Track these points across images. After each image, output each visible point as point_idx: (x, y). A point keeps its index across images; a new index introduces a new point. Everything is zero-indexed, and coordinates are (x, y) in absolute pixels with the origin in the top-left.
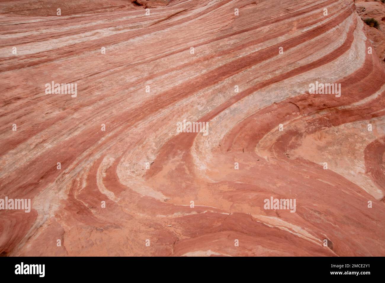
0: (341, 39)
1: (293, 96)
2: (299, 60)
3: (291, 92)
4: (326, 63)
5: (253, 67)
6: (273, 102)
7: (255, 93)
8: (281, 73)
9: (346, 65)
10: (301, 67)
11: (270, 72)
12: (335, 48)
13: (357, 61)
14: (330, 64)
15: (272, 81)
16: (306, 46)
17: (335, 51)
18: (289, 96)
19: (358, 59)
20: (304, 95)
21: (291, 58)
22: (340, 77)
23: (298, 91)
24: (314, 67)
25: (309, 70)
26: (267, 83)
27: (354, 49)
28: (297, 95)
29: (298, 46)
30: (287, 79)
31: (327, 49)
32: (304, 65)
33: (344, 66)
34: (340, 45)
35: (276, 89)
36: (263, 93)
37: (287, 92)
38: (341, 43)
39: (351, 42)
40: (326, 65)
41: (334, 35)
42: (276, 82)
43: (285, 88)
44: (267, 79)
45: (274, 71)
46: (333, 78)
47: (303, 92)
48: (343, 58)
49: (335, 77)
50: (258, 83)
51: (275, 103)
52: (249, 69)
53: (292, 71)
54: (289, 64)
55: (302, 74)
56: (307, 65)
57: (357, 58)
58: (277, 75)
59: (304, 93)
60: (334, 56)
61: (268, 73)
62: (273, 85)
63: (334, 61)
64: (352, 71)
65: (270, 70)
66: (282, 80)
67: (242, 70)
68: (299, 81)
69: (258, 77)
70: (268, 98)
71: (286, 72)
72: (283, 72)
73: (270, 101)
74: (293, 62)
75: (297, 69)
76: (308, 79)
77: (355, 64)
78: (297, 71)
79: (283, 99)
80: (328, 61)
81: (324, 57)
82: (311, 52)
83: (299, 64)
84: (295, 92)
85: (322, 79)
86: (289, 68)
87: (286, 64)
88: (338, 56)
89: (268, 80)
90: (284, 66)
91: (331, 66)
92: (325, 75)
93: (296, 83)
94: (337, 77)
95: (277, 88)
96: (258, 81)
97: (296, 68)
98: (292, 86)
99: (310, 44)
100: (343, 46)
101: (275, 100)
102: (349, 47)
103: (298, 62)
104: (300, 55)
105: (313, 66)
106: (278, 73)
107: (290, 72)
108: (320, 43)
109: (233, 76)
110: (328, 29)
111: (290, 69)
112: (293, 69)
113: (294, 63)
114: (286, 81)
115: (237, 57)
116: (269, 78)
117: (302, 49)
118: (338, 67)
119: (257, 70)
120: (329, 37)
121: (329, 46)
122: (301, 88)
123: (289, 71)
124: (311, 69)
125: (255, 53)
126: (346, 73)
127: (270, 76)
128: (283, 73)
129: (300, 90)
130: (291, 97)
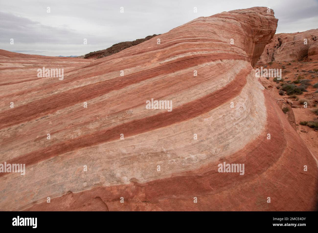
0: (223, 78)
1: (107, 185)
2: (133, 107)
3: (104, 175)
4: (184, 119)
5: (58, 112)
6: (67, 190)
7: (41, 163)
8: (97, 128)
9: (228, 126)
10: (134, 122)
11: (81, 125)
12: (209, 92)
13: (252, 121)
14: (194, 121)
15: (80, 143)
16: (155, 84)
17: (208, 97)
18: (101, 183)
19: (254, 116)
20: (127, 187)
21: (122, 102)
22: (212, 156)
23: (118, 175)
24: (160, 126)
25: (147, 129)
26: (70, 145)
27: (246, 96)
28: (115, 184)
29: (143, 82)
30: (104, 143)
31: (193, 91)
32: (140, 118)
33: (223, 130)
34: (220, 87)
35: (82, 160)
36: (57, 165)
37: (97, 171)
38: (222, 84)
39: (242, 86)
40: (184, 124)
41: (211, 70)
42: (87, 145)
43: (98, 161)
44: (72, 137)
45: (87, 123)
46: (193, 157)
47: (126, 181)
48: (224, 111)
49: (199, 155)
50: (56, 143)
51: (70, 192)
52: (50, 115)
53: (118, 127)
54: (114, 113)
55: (133, 137)
56: (147, 119)
57: (252, 112)
58: (91, 132)
59: (128, 183)
60: (205, 106)
61: (75, 126)
62: (79, 152)
63: (203, 115)
64: (242, 143)
65: (81, 120)
66: (95, 143)
67: (39, 116)
68: (124, 151)
69: (58, 132)
70: (60, 178)
71: (106, 128)
72: (101, 126)
73: (62, 185)
74: (121, 109)
75: (126, 126)
76: (142, 150)
77: (248, 126)
78: (126, 129)
79: (88, 186)
80: (191, 114)
81: (184, 105)
82: (162, 95)
83: (131, 114)
84: (113, 176)
85: (169, 156)
86: (113, 121)
87: (109, 112)
88: (213, 106)
89: (74, 140)
90: (105, 116)
91: (195, 126)
92: (178, 146)
93: (119, 155)
94: (203, 156)
95: (84, 159)
96: (57, 140)
97: (126, 121)
98: (111, 160)
99: (164, 81)
100: (225, 89)
101: (71, 185)
102: (237, 93)
103: (131, 110)
104: (139, 97)
105: (157, 123)
106: (93, 127)
107: (114, 128)
108: (184, 80)
109: (20, 124)
110: (201, 62)
111: (116, 122)
112: (119, 123)
113: (123, 111)
114: (102, 147)
115: (52, 93)
116: (76, 137)
117: (147, 88)
118: (209, 130)
119: (62, 118)
120: (202, 73)
121: (199, 86)
122: (126, 169)
123: (111, 127)
124: (153, 127)
125: (79, 88)
126: (225, 147)
127: (79, 133)
128: (101, 130)
129: (123, 174)
130: (104, 185)
